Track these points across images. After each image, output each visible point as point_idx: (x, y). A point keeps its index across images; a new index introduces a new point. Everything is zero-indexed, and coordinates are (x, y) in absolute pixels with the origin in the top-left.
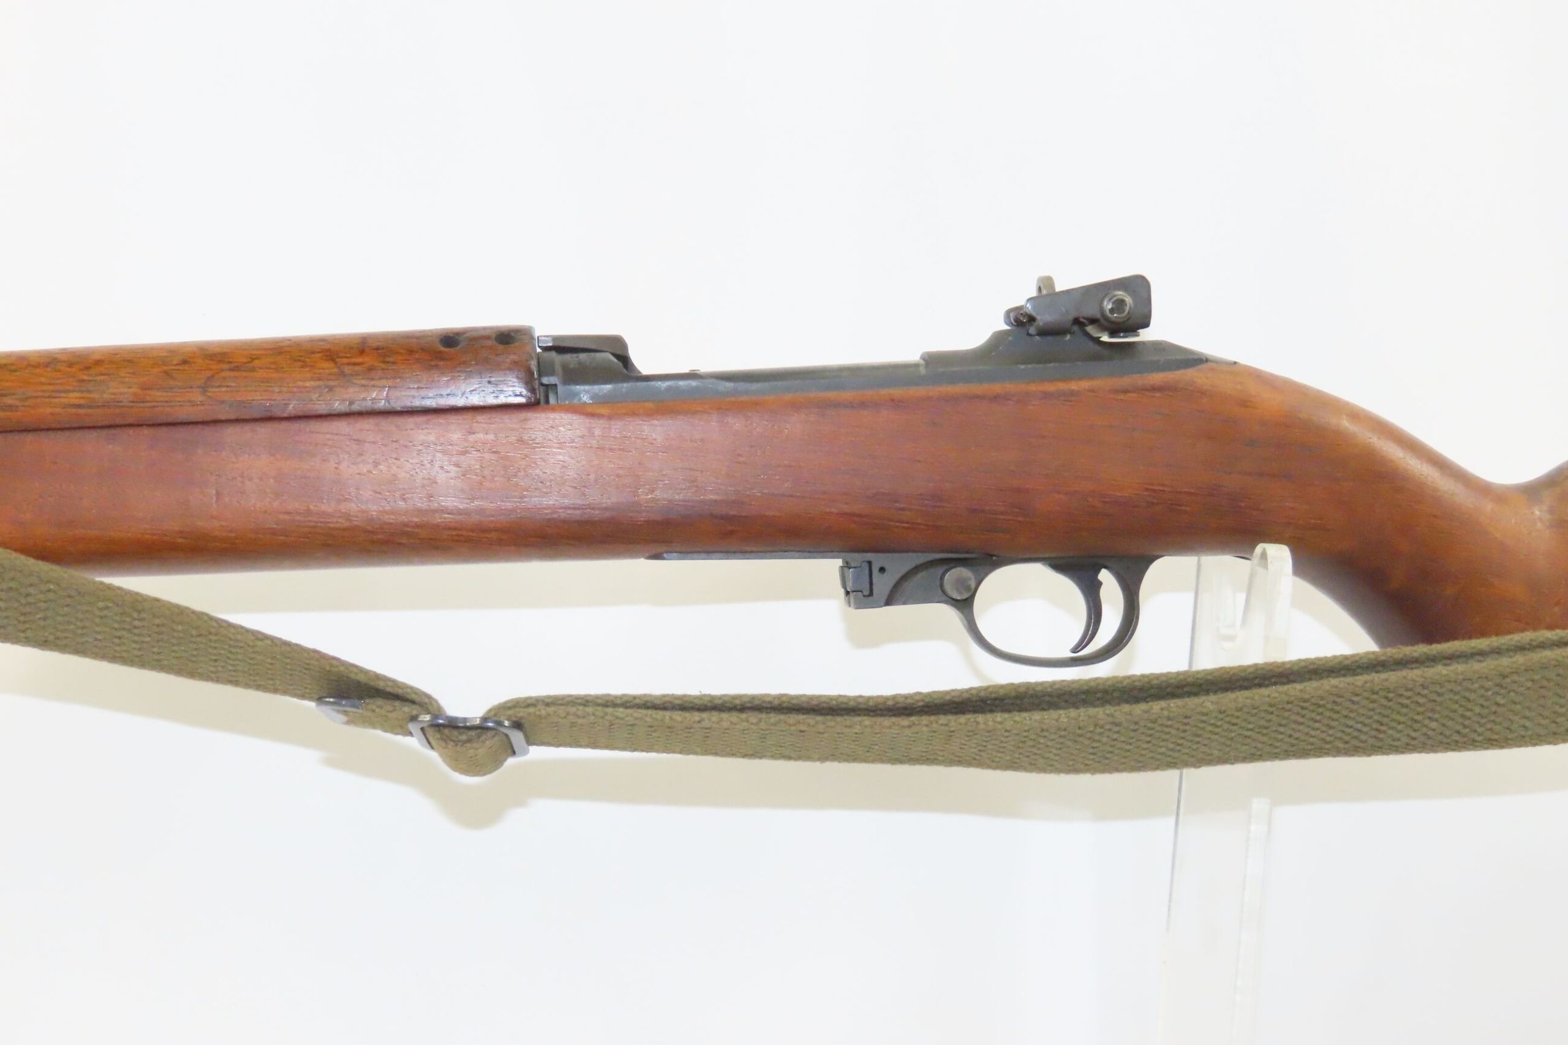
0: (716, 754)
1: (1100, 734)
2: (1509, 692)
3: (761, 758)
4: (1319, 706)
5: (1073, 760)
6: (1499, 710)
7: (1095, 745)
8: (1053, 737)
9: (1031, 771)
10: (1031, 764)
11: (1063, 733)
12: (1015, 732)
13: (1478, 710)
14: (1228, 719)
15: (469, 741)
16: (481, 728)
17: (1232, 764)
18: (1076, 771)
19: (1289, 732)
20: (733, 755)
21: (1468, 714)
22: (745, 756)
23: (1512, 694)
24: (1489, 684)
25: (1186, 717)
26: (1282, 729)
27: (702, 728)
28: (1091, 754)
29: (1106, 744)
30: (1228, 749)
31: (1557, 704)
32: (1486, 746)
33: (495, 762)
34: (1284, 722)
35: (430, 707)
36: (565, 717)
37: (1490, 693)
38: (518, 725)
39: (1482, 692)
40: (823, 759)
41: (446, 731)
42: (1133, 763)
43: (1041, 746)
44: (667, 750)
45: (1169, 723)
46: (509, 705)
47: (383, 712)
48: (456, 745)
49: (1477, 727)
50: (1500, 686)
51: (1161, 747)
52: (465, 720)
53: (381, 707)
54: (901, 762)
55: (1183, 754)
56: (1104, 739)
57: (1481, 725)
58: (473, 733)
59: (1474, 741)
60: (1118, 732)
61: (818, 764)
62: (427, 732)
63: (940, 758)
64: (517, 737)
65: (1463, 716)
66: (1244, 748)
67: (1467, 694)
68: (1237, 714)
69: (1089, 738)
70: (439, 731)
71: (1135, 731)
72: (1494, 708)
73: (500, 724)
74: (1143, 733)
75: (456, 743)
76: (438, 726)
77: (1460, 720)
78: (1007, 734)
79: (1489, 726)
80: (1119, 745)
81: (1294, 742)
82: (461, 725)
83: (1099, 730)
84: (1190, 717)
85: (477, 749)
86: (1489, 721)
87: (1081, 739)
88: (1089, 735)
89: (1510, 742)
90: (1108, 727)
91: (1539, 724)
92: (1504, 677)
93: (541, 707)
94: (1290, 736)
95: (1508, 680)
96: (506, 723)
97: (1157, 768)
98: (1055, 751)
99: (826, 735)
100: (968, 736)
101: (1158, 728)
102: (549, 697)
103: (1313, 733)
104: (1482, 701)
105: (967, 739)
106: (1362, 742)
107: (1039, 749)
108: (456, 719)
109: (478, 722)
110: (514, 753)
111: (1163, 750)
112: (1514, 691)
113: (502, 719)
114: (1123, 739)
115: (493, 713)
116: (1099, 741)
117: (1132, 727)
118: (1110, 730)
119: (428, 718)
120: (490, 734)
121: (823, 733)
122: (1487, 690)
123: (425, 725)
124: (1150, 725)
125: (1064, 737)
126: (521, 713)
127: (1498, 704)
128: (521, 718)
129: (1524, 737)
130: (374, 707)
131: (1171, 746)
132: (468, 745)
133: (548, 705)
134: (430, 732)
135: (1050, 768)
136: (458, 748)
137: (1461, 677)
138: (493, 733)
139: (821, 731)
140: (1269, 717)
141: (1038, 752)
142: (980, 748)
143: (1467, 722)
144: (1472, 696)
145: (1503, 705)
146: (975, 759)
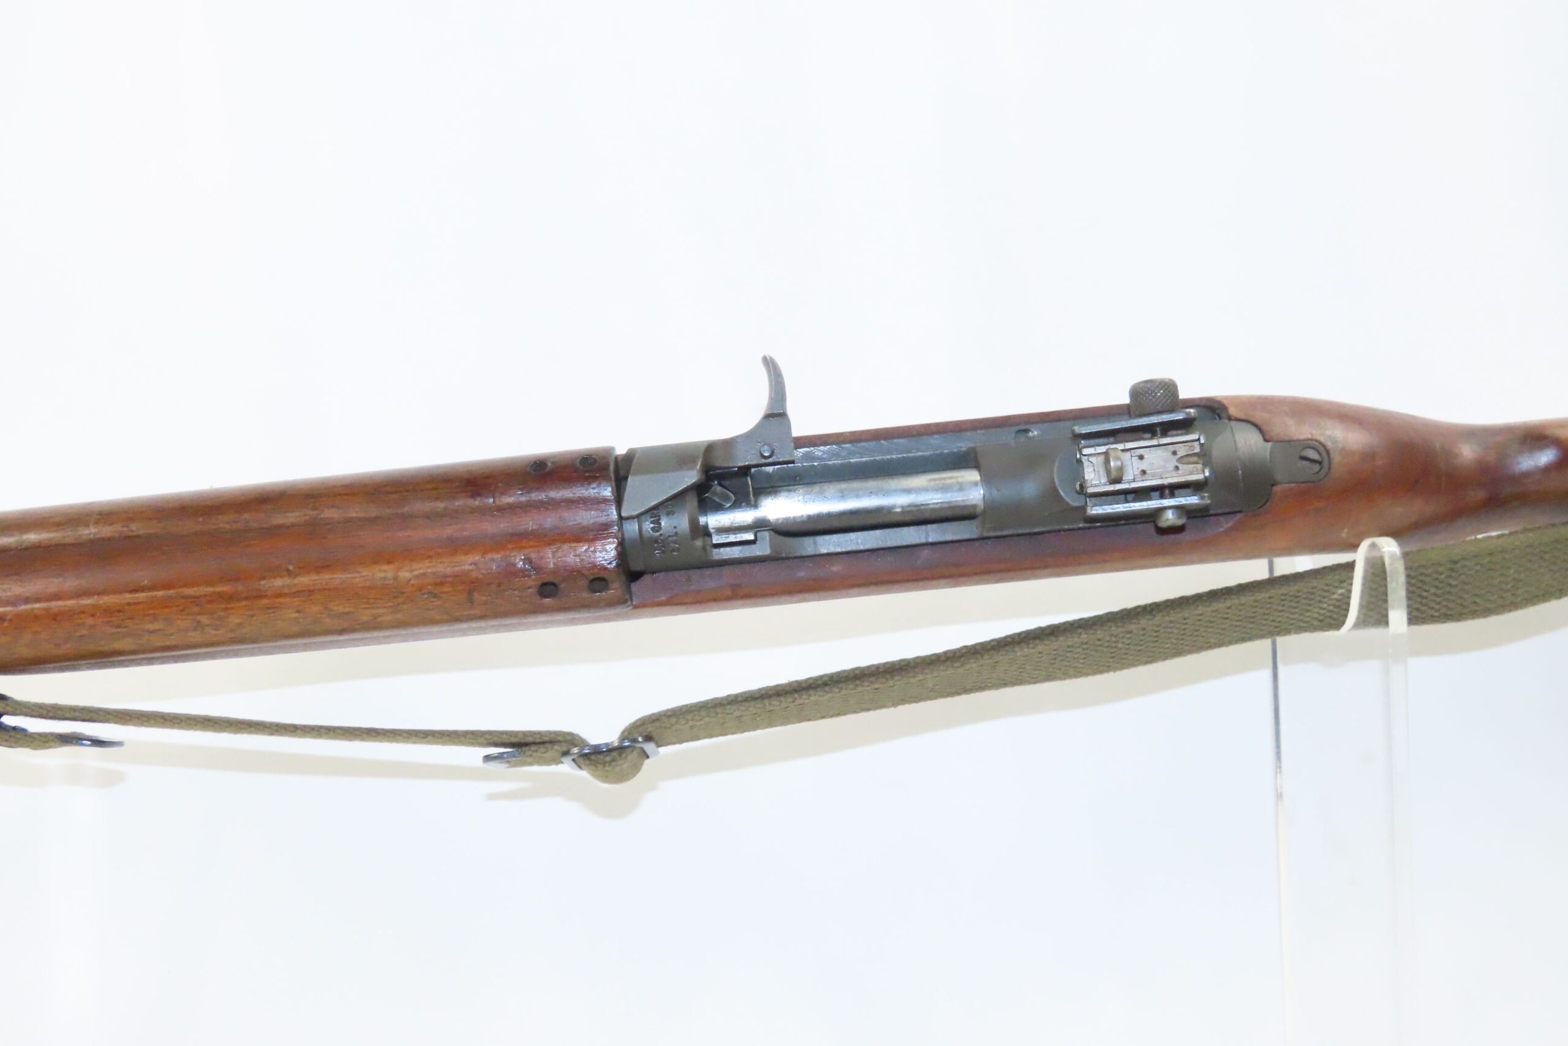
0: (809, 720)
1: (1115, 642)
2: (1461, 575)
3: (845, 714)
4: (1297, 597)
5: (1097, 665)
6: (1453, 590)
7: (1113, 650)
8: (1078, 650)
9: (1065, 679)
10: (1064, 674)
11: (1085, 646)
12: (1046, 652)
13: (1433, 590)
14: (1220, 615)
15: (614, 760)
16: (620, 749)
17: (1227, 646)
18: (1101, 672)
19: (1272, 618)
20: (823, 717)
21: (1425, 594)
22: (832, 716)
23: (1463, 576)
24: (1441, 569)
25: (1185, 619)
26: (1266, 617)
27: (796, 705)
28: (1111, 658)
29: (1121, 649)
30: (1222, 637)
31: (1503, 583)
32: (1444, 620)
33: (636, 768)
34: (1266, 612)
35: (575, 742)
36: (686, 724)
37: (1442, 577)
38: (648, 738)
39: (1435, 576)
40: (895, 705)
41: (593, 757)
42: (1145, 659)
43: (1069, 659)
44: (770, 725)
45: (1172, 625)
46: (638, 723)
47: (539, 754)
48: (605, 766)
49: (1432, 605)
50: (1452, 570)
51: (1167, 643)
52: (607, 744)
53: (536, 751)
54: (958, 694)
55: (1186, 645)
56: (1120, 645)
57: (1438, 603)
58: (615, 754)
59: (1432, 616)
60: (1129, 638)
61: (893, 708)
62: (578, 762)
63: (989, 685)
64: (649, 747)
65: (1420, 596)
66: (1235, 634)
67: (1422, 578)
68: (1227, 611)
69: (1107, 647)
70: (588, 759)
71: (1143, 635)
72: (1448, 589)
73: (635, 741)
74: (1150, 636)
75: (604, 763)
76: (586, 755)
77: (1419, 600)
78: (1040, 655)
79: (1445, 603)
80: (1132, 647)
81: (1277, 625)
82: (604, 750)
83: (1114, 639)
84: (1188, 618)
85: (622, 765)
86: (1444, 600)
87: (1100, 648)
88: (1106, 644)
89: (1464, 616)
90: (1121, 635)
91: (1489, 600)
92: (1455, 562)
93: (664, 719)
94: (1273, 621)
95: (1458, 566)
96: (640, 739)
97: (1165, 659)
98: (1081, 661)
99: (896, 687)
100: (1009, 663)
101: (1162, 630)
102: (668, 710)
103: (1292, 616)
104: (1436, 583)
105: (1008, 665)
106: (1335, 619)
107: (1068, 662)
108: (598, 746)
109: (616, 744)
110: (648, 757)
111: (1169, 645)
112: (1464, 574)
113: (636, 736)
114: (1135, 642)
115: (626, 734)
116: (1116, 647)
117: (1142, 632)
118: (1123, 637)
119: (575, 750)
120: (628, 751)
121: (893, 686)
122: (1442, 574)
123: (574, 757)
124: (1155, 629)
125: (1087, 649)
126: (650, 728)
127: (1450, 585)
128: (650, 732)
129: (1476, 611)
130: (531, 753)
131: (1175, 641)
132: (614, 764)
133: (669, 717)
134: (581, 760)
135: (1080, 674)
136: (607, 768)
137: (1416, 564)
138: (630, 749)
139: (892, 685)
140: (1254, 610)
141: (1068, 664)
142: (1021, 670)
143: (1424, 601)
144: (1427, 579)
145: (1456, 586)
146: (1017, 679)
